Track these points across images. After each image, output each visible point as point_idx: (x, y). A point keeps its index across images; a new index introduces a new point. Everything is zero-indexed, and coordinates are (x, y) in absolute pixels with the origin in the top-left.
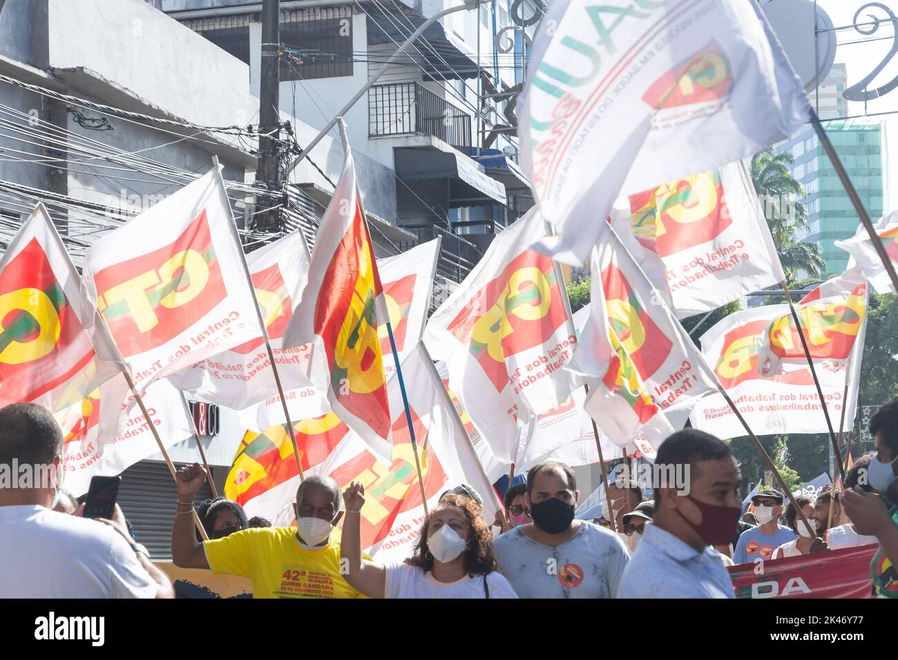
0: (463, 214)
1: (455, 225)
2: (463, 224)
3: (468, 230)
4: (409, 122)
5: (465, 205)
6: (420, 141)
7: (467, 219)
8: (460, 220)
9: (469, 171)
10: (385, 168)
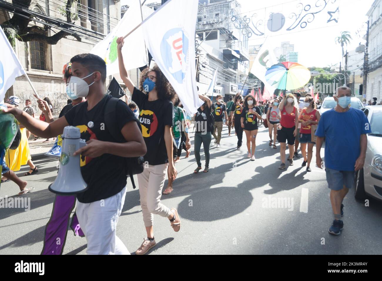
0: (234, 60)
1: (233, 61)
2: (234, 61)
3: (235, 62)
4: (225, 46)
5: (234, 58)
6: (227, 49)
7: (235, 60)
8: (233, 60)
9: (234, 53)
10: (221, 53)
